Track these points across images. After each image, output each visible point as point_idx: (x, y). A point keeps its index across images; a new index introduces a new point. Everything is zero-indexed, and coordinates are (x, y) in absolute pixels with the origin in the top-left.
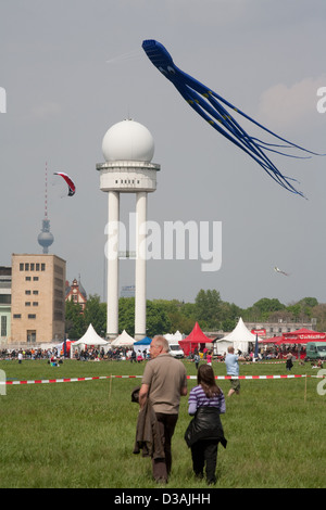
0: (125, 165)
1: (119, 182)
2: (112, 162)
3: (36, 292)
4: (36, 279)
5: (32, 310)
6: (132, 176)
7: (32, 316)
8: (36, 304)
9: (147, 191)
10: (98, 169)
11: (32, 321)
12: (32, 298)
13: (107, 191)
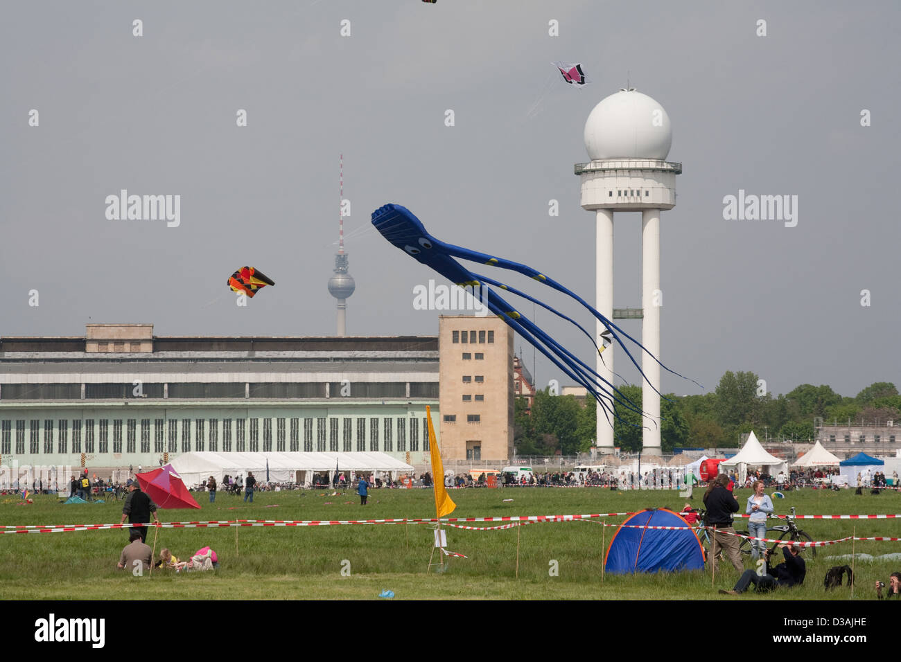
0: (625, 165)
1: (615, 194)
2: (602, 160)
3: (479, 379)
4: (479, 356)
5: (474, 408)
6: (636, 183)
7: (473, 418)
8: (480, 398)
9: (660, 208)
10: (578, 173)
11: (474, 425)
12: (474, 388)
13: (594, 209)
